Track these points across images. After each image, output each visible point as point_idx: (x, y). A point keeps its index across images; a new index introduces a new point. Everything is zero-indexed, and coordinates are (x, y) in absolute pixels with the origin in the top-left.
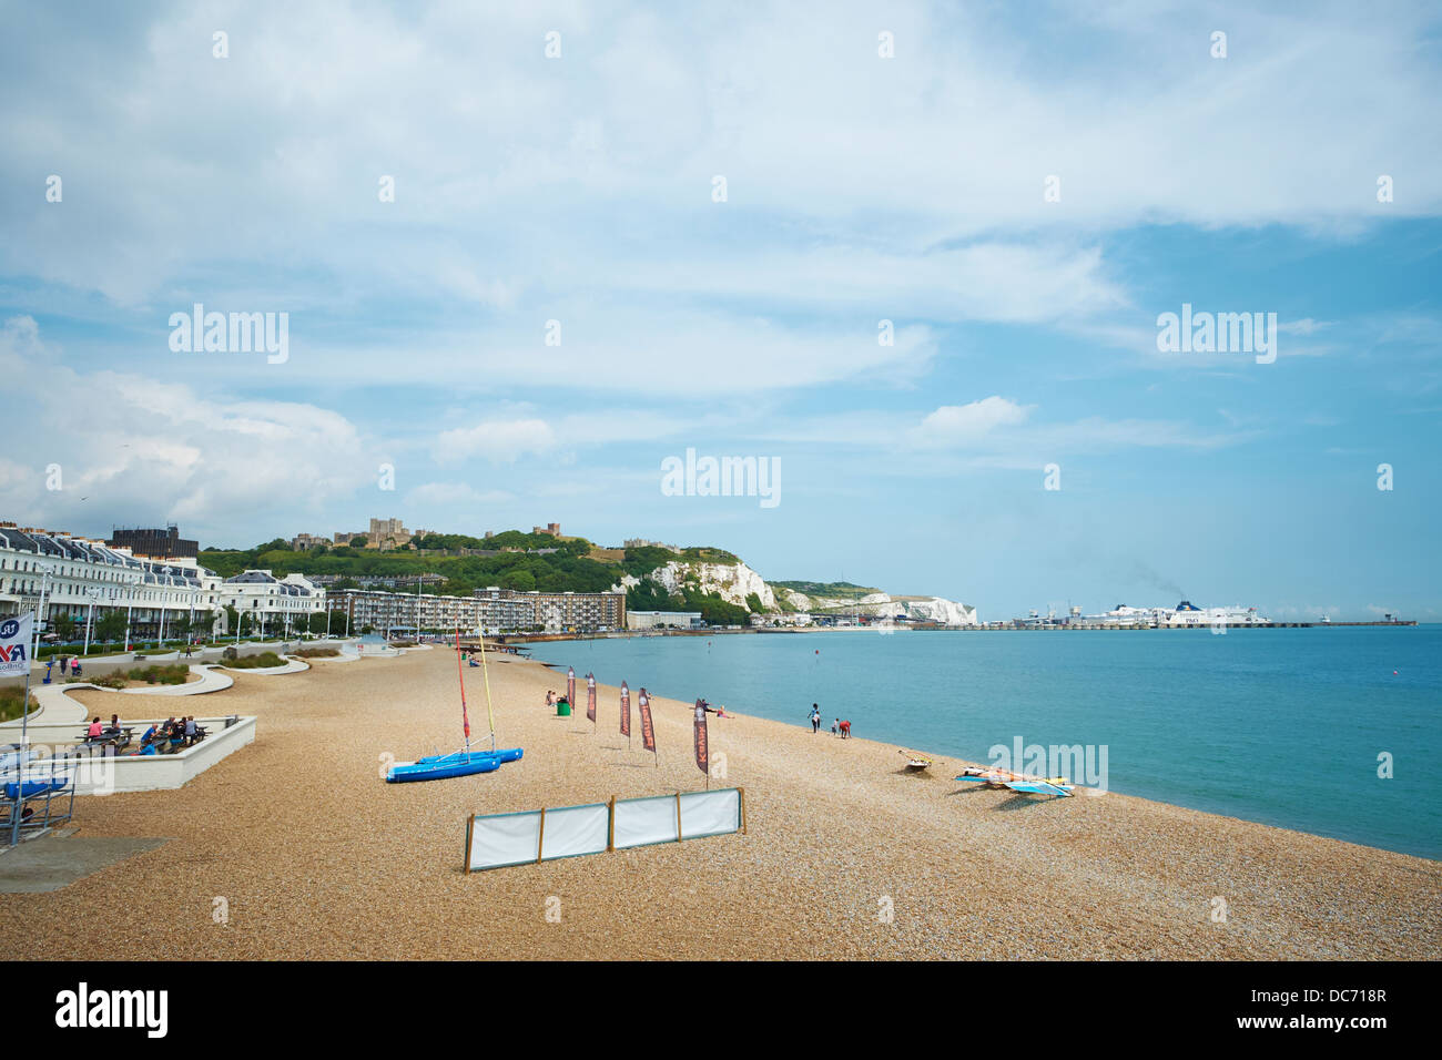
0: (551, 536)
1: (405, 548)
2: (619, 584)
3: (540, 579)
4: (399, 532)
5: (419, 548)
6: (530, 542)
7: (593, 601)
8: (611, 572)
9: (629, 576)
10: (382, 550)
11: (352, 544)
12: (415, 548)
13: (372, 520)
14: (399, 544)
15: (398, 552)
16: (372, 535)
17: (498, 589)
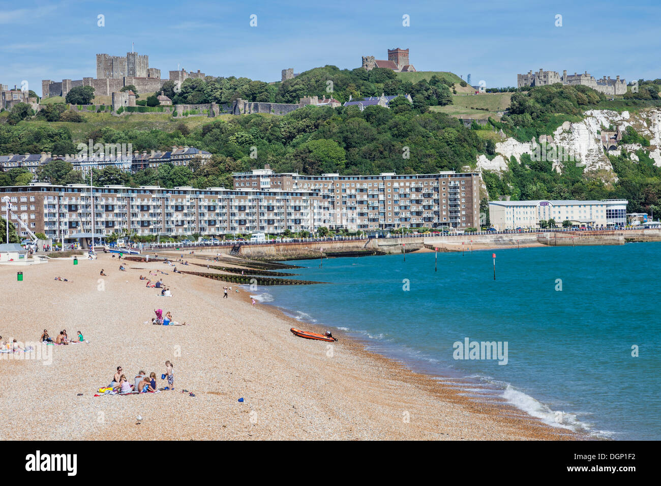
0: (390, 76)
1: (153, 102)
2: (491, 153)
3: (354, 151)
4: (144, 74)
5: (175, 103)
6: (352, 88)
7: (428, 185)
8: (480, 133)
9: (512, 141)
10: (117, 107)
11: (70, 100)
12: (169, 103)
13: (99, 56)
14: (143, 97)
15: (141, 110)
16: (100, 83)
17: (270, 172)
